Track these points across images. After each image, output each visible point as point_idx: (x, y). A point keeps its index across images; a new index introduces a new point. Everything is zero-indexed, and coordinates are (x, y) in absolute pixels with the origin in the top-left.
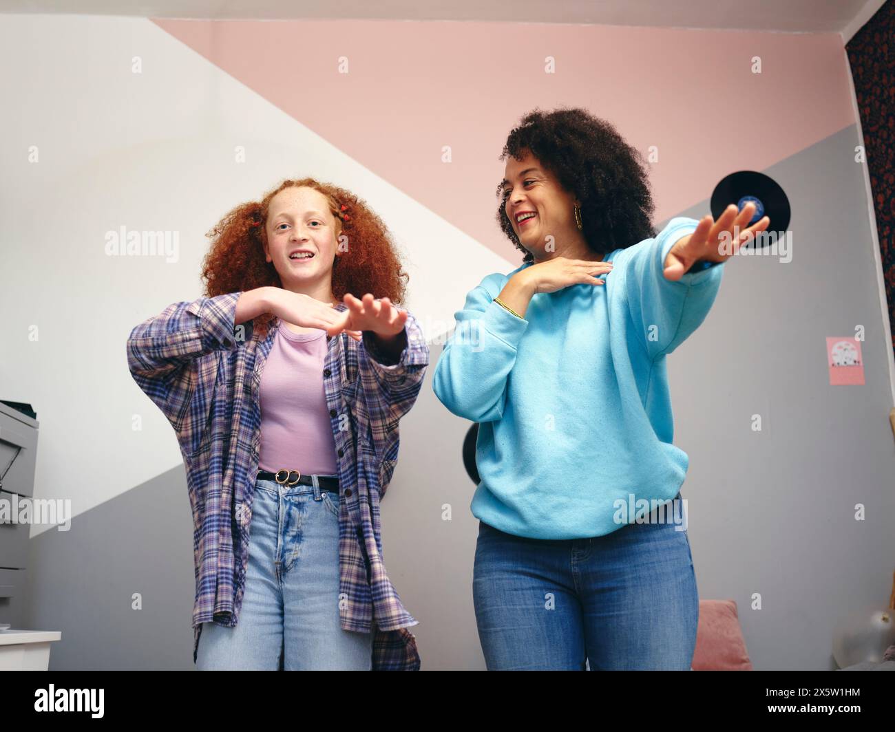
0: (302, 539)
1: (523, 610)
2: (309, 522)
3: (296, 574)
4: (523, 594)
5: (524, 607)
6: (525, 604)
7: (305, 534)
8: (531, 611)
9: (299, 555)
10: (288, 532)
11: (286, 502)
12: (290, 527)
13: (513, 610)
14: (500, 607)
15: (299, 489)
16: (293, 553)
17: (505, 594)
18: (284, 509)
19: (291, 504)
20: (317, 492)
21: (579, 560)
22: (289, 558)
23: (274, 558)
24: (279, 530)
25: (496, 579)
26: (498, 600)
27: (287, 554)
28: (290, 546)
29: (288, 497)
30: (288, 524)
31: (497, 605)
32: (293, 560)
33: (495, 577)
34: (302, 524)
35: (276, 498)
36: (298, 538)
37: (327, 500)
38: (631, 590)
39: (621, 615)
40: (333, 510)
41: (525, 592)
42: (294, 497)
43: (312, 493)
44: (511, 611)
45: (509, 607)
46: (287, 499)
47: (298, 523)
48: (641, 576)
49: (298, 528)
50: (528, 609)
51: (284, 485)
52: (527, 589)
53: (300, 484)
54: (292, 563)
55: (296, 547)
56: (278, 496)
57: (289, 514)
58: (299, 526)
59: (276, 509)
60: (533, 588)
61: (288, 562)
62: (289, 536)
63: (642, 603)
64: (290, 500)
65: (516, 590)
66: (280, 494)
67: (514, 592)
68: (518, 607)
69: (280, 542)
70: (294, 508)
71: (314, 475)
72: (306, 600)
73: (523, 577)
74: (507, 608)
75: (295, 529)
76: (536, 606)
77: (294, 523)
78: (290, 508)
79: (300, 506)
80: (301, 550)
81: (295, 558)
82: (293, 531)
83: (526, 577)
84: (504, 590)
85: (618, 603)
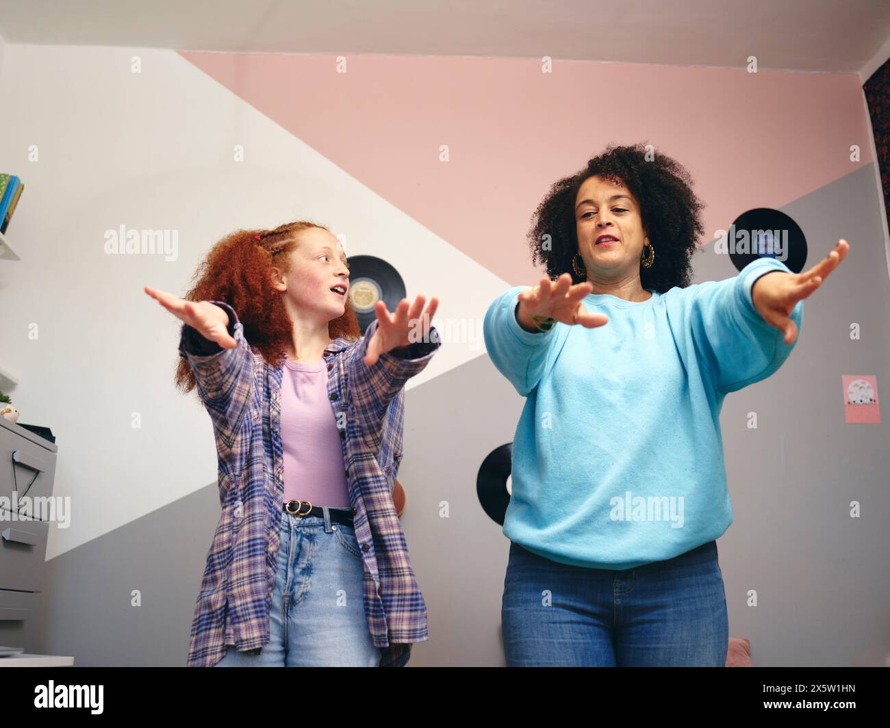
0: (312, 571)
1: (559, 643)
2: (319, 555)
3: (305, 608)
4: (560, 627)
5: (561, 640)
6: (563, 638)
7: (315, 566)
8: (568, 646)
9: (309, 588)
10: (298, 564)
11: (297, 533)
12: (300, 559)
13: (550, 643)
14: (536, 639)
15: (310, 521)
16: (302, 586)
17: (542, 627)
18: (295, 540)
19: (302, 535)
20: (328, 524)
21: (621, 592)
22: (299, 591)
23: (282, 591)
24: (290, 562)
25: (534, 610)
26: (535, 632)
27: (296, 587)
28: (299, 579)
29: (300, 528)
30: (299, 556)
31: (534, 637)
32: (303, 593)
33: (532, 608)
34: (312, 557)
35: (286, 529)
36: (308, 571)
37: (337, 533)
38: (671, 624)
39: (658, 649)
40: (343, 543)
41: (563, 625)
42: (306, 529)
43: (323, 525)
44: (548, 645)
45: (545, 640)
46: (298, 530)
47: (308, 555)
48: (683, 611)
49: (308, 560)
50: (565, 644)
51: (295, 516)
52: (565, 623)
53: (311, 515)
54: (301, 596)
55: (306, 581)
56: (289, 526)
57: (300, 546)
58: (310, 558)
59: (287, 540)
60: (572, 622)
61: (298, 595)
62: (299, 568)
63: (681, 637)
64: (301, 531)
65: (554, 623)
66: (292, 525)
67: (552, 625)
68: (555, 641)
69: (290, 574)
70: (305, 539)
71: (325, 507)
72: (316, 635)
73: (561, 610)
74: (544, 641)
75: (305, 562)
76: (574, 641)
77: (304, 555)
78: (301, 540)
79: (311, 537)
80: (311, 583)
81: (305, 591)
82: (303, 564)
83: (565, 611)
84: (542, 622)
85: (657, 636)
